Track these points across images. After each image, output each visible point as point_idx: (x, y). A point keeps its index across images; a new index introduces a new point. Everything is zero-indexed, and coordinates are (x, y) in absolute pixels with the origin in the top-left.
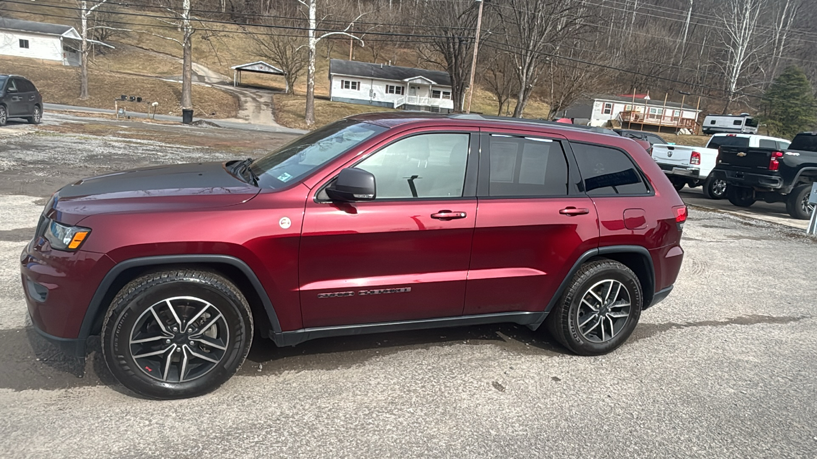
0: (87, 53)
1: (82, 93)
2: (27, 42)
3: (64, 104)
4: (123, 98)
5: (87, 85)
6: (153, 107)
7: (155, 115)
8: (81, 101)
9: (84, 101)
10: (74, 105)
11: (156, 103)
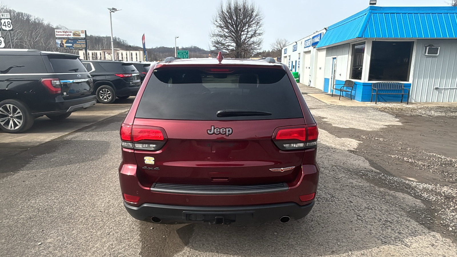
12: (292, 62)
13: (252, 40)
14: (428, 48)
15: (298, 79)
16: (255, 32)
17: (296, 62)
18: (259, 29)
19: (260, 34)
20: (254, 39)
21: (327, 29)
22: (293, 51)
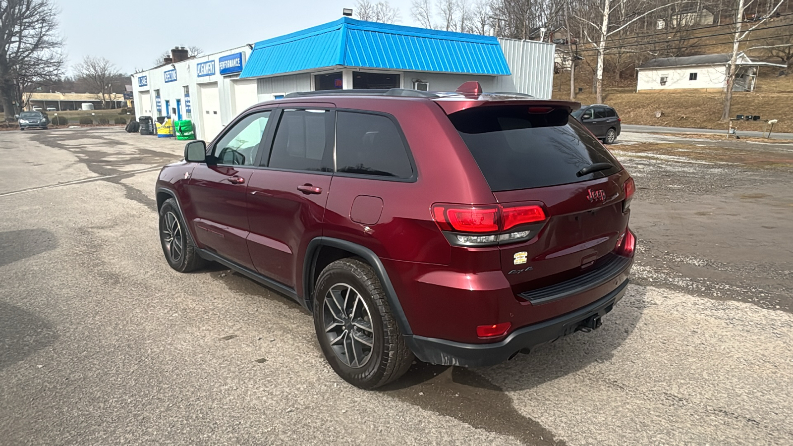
0: (734, 77)
1: (723, 116)
2: (696, 75)
3: (703, 128)
4: (739, 117)
5: (729, 108)
6: (769, 125)
7: (772, 134)
8: (720, 124)
9: (722, 124)
10: (711, 129)
11: (775, 121)
12: (167, 102)
13: (35, 54)
14: (416, 84)
15: (192, 132)
16: (41, 38)
17: (178, 101)
18: (48, 33)
19: (53, 44)
20: (44, 54)
21: (253, 46)
22: (166, 82)
